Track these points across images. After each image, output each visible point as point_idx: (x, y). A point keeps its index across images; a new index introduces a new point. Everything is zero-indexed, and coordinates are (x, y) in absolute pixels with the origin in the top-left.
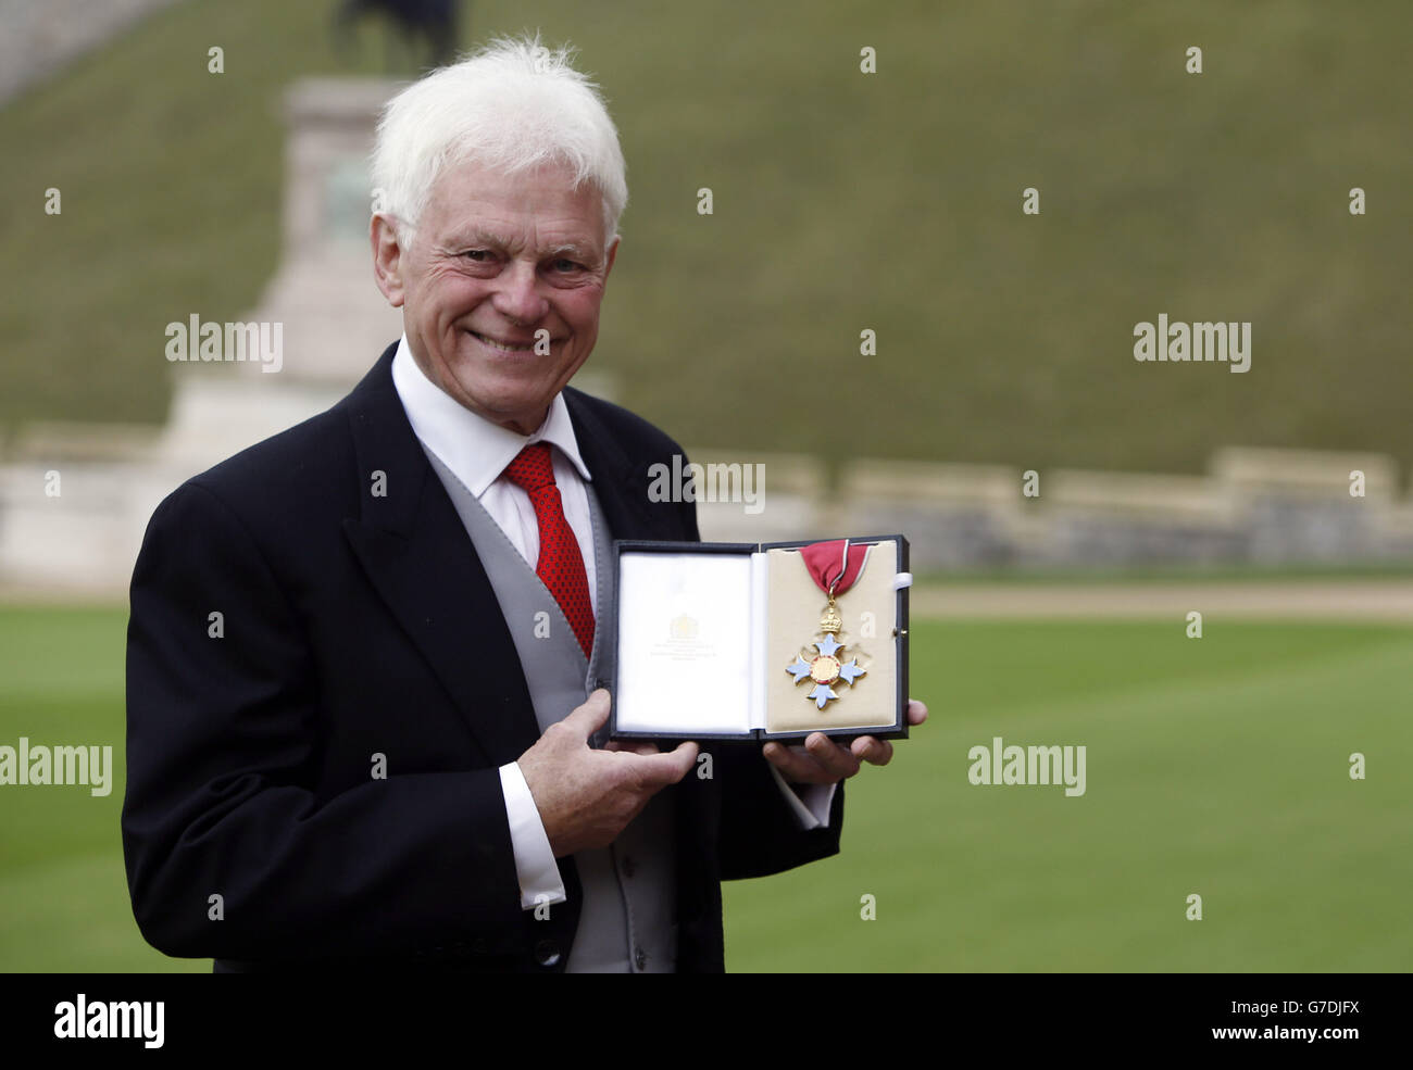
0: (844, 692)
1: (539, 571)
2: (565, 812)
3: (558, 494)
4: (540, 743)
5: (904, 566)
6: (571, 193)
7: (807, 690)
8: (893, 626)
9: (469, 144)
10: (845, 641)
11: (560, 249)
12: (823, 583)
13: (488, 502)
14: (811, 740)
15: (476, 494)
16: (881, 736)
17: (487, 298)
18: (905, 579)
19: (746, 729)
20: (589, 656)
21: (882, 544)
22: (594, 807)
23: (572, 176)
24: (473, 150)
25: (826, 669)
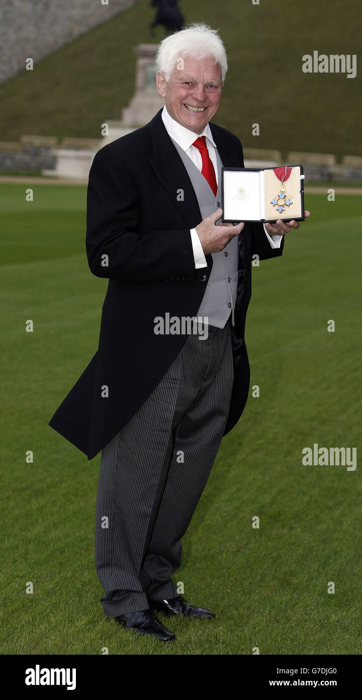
0: (286, 208)
1: (202, 172)
2: (208, 243)
3: (208, 150)
4: (202, 223)
5: (302, 173)
6: (214, 66)
7: (277, 207)
8: (300, 190)
9: (186, 52)
10: (286, 194)
11: (211, 81)
12: (280, 178)
13: (188, 153)
14: (277, 222)
15: (185, 151)
16: (297, 220)
17: (191, 94)
18: (303, 177)
19: (259, 219)
20: (216, 196)
21: (296, 167)
22: (216, 242)
23: (215, 61)
24: (187, 54)
25: (281, 202)
